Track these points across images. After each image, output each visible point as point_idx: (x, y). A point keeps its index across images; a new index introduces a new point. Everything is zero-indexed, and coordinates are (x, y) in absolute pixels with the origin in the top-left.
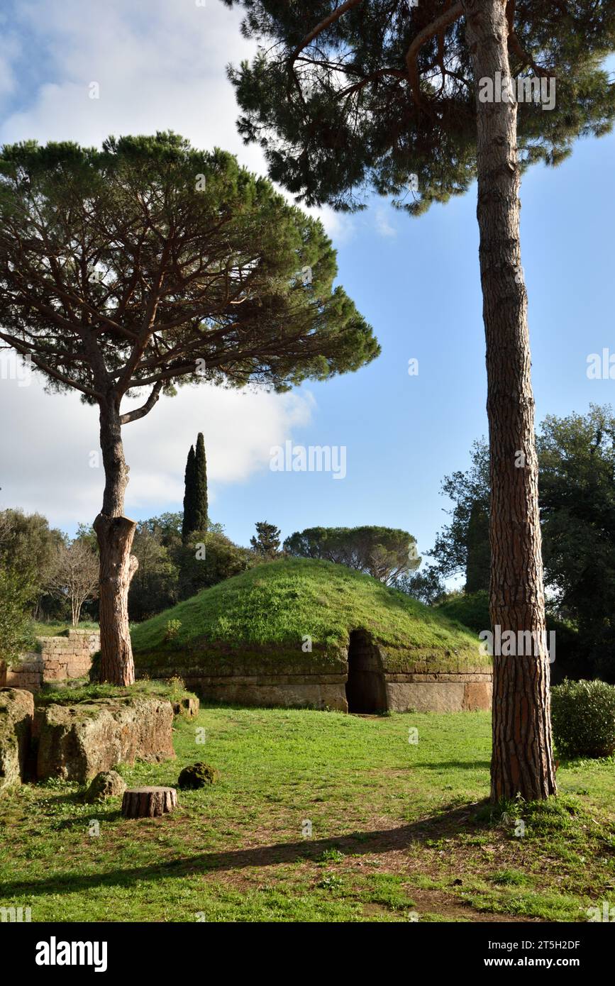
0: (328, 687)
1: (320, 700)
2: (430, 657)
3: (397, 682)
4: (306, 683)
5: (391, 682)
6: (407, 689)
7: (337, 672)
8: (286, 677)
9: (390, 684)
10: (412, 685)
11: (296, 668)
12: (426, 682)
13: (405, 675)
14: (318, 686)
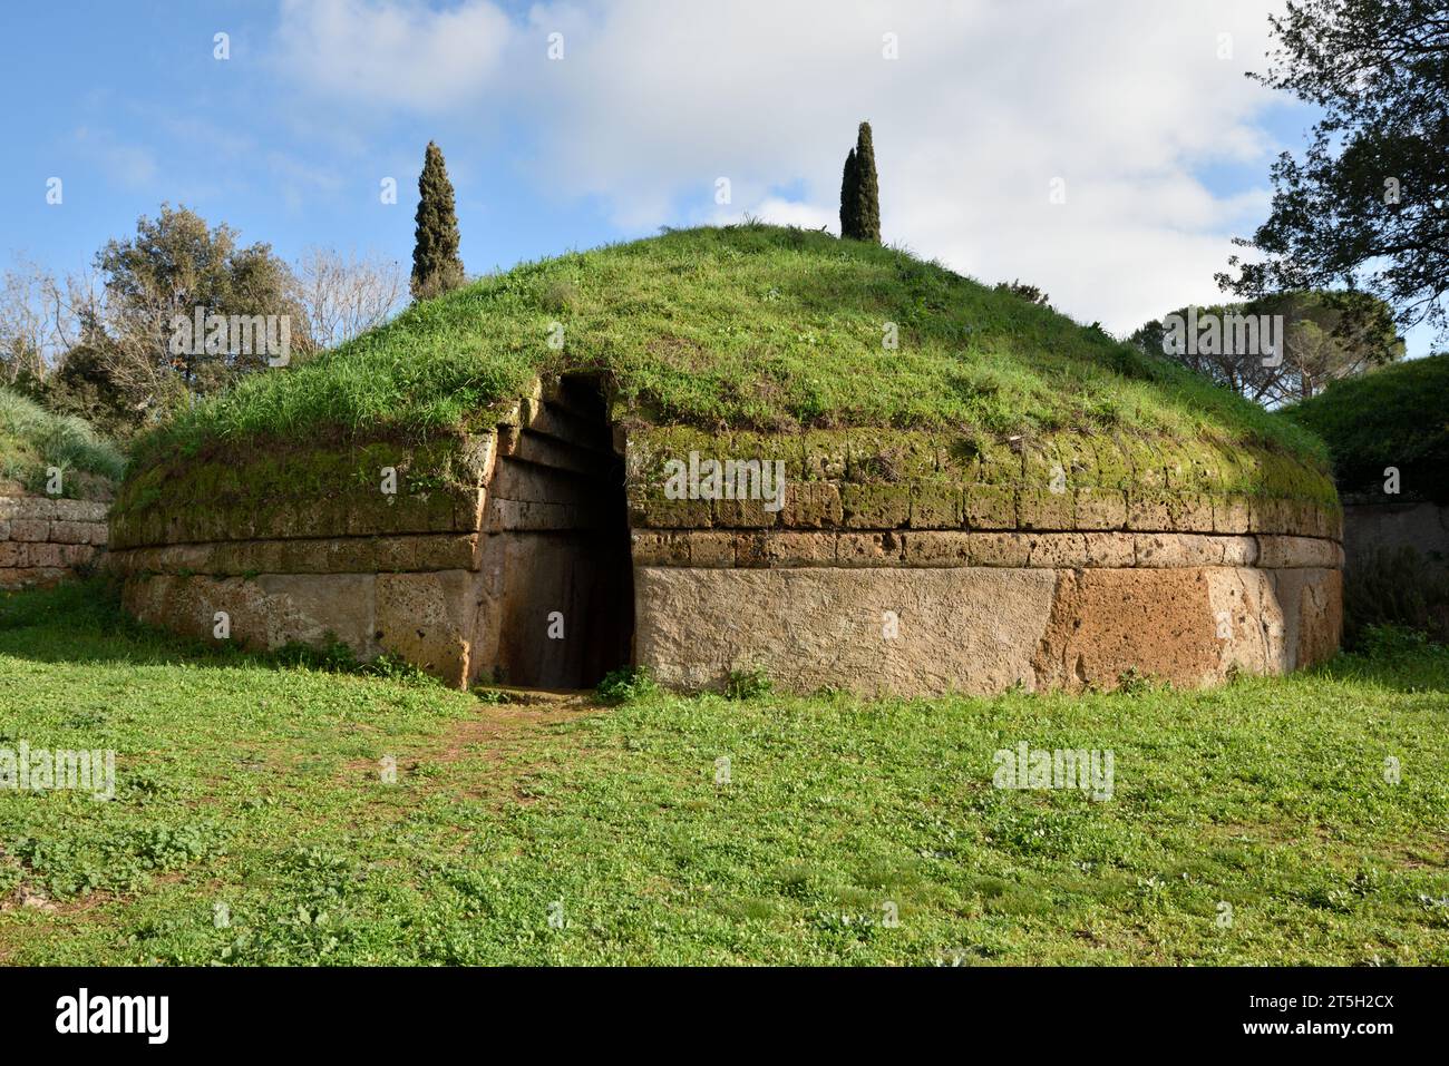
0: (401, 582)
1: (371, 630)
2: (862, 463)
3: (688, 565)
4: (335, 568)
5: (661, 564)
6: (731, 590)
7: (435, 526)
8: (278, 546)
9: (652, 573)
10: (758, 576)
11: (305, 513)
12: (836, 563)
13: (727, 537)
14: (368, 579)
